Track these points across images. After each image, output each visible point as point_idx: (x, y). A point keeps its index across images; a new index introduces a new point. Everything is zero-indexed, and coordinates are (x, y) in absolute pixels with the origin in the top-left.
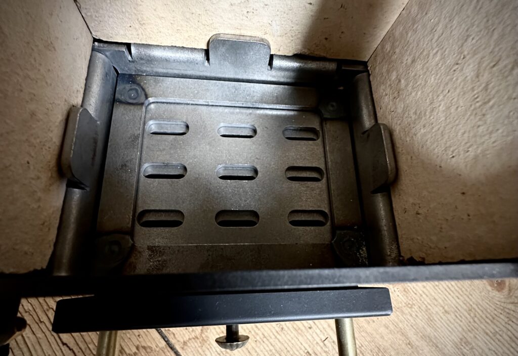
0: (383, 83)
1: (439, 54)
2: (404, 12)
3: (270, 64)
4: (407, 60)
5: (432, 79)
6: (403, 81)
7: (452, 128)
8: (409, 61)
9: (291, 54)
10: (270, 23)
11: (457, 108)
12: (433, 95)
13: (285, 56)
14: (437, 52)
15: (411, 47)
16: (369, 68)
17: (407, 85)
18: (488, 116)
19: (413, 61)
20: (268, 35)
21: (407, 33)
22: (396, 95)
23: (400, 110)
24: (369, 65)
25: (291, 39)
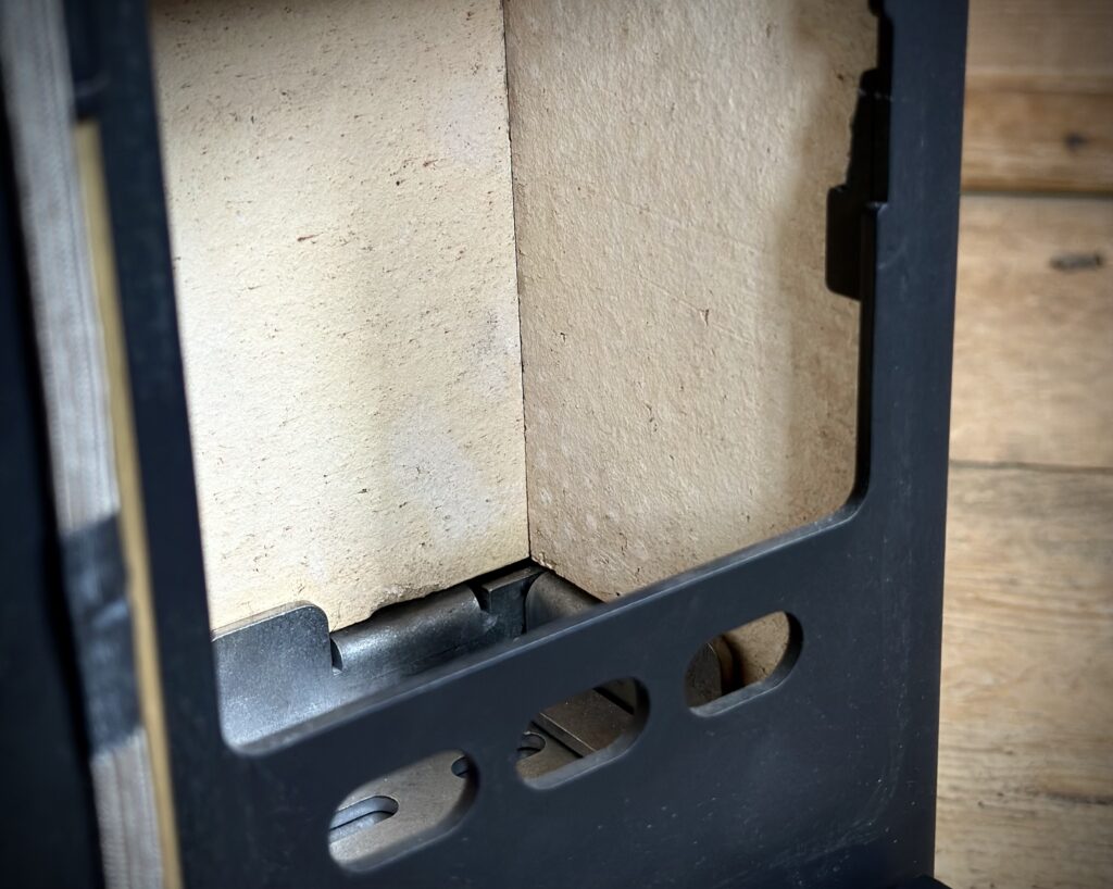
0: (587, 555)
1: (623, 432)
2: (529, 430)
3: (336, 660)
4: (591, 481)
5: (643, 465)
6: (611, 514)
7: (715, 490)
8: (596, 478)
9: (366, 616)
10: (304, 560)
11: (697, 463)
12: (662, 483)
13: (356, 624)
14: (618, 432)
15: (581, 461)
16: (543, 564)
17: (622, 511)
18: (727, 436)
19: (601, 472)
20: (306, 590)
21: (559, 451)
22: (620, 542)
23: (645, 557)
24: (538, 557)
25: (355, 577)
